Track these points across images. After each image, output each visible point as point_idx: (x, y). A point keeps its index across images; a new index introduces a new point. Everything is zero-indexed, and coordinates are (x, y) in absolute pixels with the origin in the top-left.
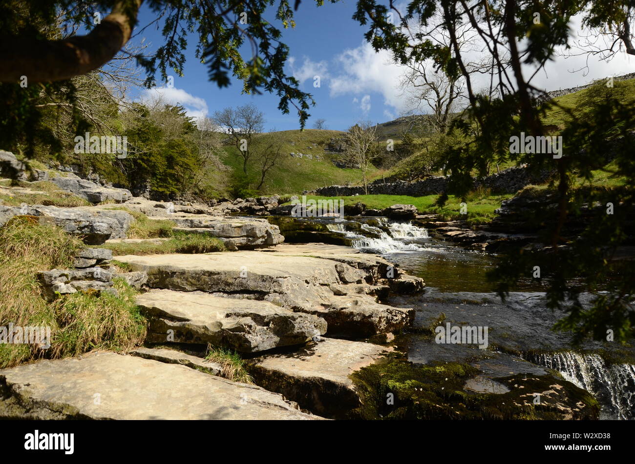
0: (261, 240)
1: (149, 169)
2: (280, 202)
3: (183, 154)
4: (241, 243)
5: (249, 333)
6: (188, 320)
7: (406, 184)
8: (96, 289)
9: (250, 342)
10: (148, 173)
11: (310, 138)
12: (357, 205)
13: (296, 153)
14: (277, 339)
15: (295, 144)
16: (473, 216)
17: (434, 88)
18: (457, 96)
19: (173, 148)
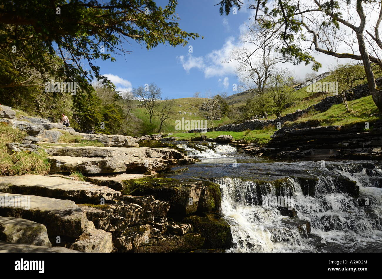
0: (122, 143)
1: (93, 120)
2: (162, 136)
3: (113, 112)
4: (112, 145)
5: (87, 165)
6: (66, 163)
7: (235, 125)
8: (30, 151)
9: (86, 168)
10: (93, 123)
11: (190, 103)
12: (202, 136)
13: (182, 111)
14: (100, 170)
15: (182, 107)
16: (261, 140)
17: (257, 72)
18: (269, 76)
19: (107, 109)
